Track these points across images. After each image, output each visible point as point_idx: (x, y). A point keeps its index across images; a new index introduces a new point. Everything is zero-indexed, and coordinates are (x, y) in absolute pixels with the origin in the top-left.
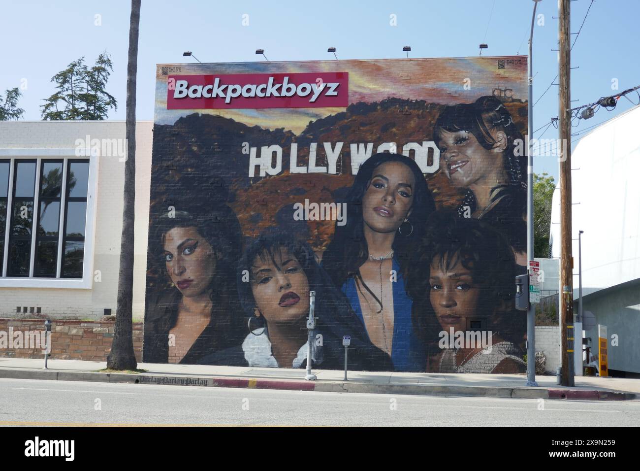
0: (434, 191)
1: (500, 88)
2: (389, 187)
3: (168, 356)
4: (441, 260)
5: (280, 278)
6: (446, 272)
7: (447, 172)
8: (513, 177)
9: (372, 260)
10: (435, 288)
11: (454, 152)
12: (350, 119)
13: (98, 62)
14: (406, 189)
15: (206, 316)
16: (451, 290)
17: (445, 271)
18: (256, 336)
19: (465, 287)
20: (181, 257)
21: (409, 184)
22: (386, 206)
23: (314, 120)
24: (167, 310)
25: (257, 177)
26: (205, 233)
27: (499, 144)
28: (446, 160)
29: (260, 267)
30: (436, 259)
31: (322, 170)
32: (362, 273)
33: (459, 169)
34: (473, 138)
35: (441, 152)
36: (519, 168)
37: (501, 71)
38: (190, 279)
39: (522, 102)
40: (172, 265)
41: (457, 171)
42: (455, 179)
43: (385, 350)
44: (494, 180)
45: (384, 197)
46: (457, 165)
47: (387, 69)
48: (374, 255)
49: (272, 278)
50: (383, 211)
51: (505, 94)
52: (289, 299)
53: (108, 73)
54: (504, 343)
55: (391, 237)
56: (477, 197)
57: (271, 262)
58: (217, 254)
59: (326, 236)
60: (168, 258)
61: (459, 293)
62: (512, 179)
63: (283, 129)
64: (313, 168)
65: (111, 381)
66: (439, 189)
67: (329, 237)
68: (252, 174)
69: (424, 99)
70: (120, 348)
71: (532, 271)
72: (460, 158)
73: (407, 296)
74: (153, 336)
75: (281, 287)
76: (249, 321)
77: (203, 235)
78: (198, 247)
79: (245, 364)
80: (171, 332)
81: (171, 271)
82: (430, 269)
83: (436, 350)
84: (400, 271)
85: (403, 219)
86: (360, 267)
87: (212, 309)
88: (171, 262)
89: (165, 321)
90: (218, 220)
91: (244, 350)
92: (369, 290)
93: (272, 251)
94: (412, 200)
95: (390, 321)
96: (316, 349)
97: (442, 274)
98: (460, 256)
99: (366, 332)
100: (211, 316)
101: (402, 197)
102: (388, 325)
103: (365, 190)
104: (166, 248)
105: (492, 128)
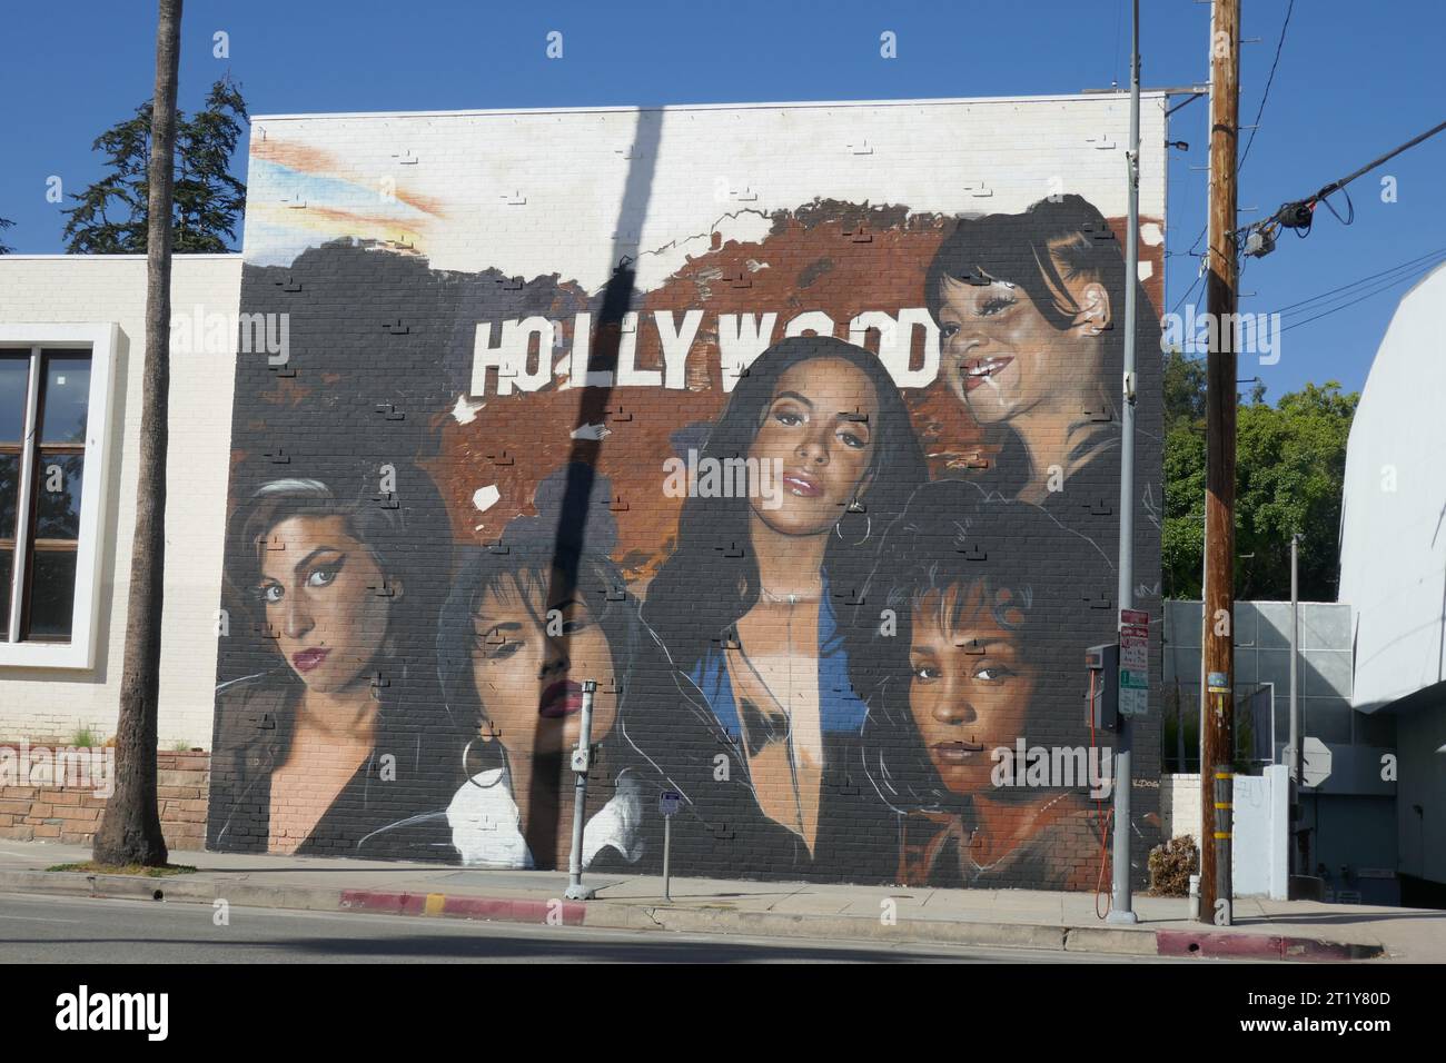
0: (926, 433)
2: (813, 423)
3: (267, 836)
4: (938, 604)
5: (543, 647)
6: (952, 634)
7: (958, 386)
9: (768, 604)
10: (923, 674)
11: (974, 336)
13: (212, 101)
14: (856, 427)
15: (361, 737)
16: (962, 680)
17: (948, 632)
18: (485, 790)
19: (999, 673)
20: (302, 592)
21: (863, 414)
22: (805, 471)
23: (633, 255)
24: (268, 723)
25: (491, 396)
26: (362, 534)
27: (1089, 315)
28: (958, 356)
29: (493, 619)
31: (650, 378)
32: (742, 636)
33: (987, 378)
34: (1026, 303)
35: (943, 336)
37: (1098, 133)
38: (324, 648)
40: (280, 614)
41: (984, 382)
42: (977, 404)
43: (797, 828)
44: (1074, 407)
45: (801, 446)
46: (984, 369)
47: (815, 128)
48: (775, 590)
49: (522, 645)
50: (799, 482)
52: (564, 698)
54: (1092, 813)
55: (817, 546)
56: (1030, 448)
57: (522, 605)
58: (391, 584)
60: (271, 595)
63: (556, 276)
64: (628, 374)
65: (96, 893)
66: (936, 428)
67: (663, 547)
68: (478, 388)
69: (904, 202)
70: (124, 813)
71: (1127, 635)
72: (992, 350)
73: (853, 695)
74: (233, 785)
75: (545, 669)
76: (466, 751)
77: (357, 537)
78: (344, 569)
79: (452, 857)
80: (276, 777)
81: (278, 626)
82: (910, 628)
83: (923, 830)
84: (838, 633)
85: (846, 501)
86: (738, 622)
87: (378, 720)
88: (279, 604)
89: (263, 749)
90: (394, 503)
91: (451, 824)
92: (760, 679)
93: (524, 579)
94: (870, 454)
95: (810, 754)
96: (626, 823)
97: (941, 639)
98: (986, 594)
99: (750, 783)
100: (374, 737)
101: (846, 447)
102: (804, 766)
103: (755, 430)
104: (268, 571)
105: (1073, 275)
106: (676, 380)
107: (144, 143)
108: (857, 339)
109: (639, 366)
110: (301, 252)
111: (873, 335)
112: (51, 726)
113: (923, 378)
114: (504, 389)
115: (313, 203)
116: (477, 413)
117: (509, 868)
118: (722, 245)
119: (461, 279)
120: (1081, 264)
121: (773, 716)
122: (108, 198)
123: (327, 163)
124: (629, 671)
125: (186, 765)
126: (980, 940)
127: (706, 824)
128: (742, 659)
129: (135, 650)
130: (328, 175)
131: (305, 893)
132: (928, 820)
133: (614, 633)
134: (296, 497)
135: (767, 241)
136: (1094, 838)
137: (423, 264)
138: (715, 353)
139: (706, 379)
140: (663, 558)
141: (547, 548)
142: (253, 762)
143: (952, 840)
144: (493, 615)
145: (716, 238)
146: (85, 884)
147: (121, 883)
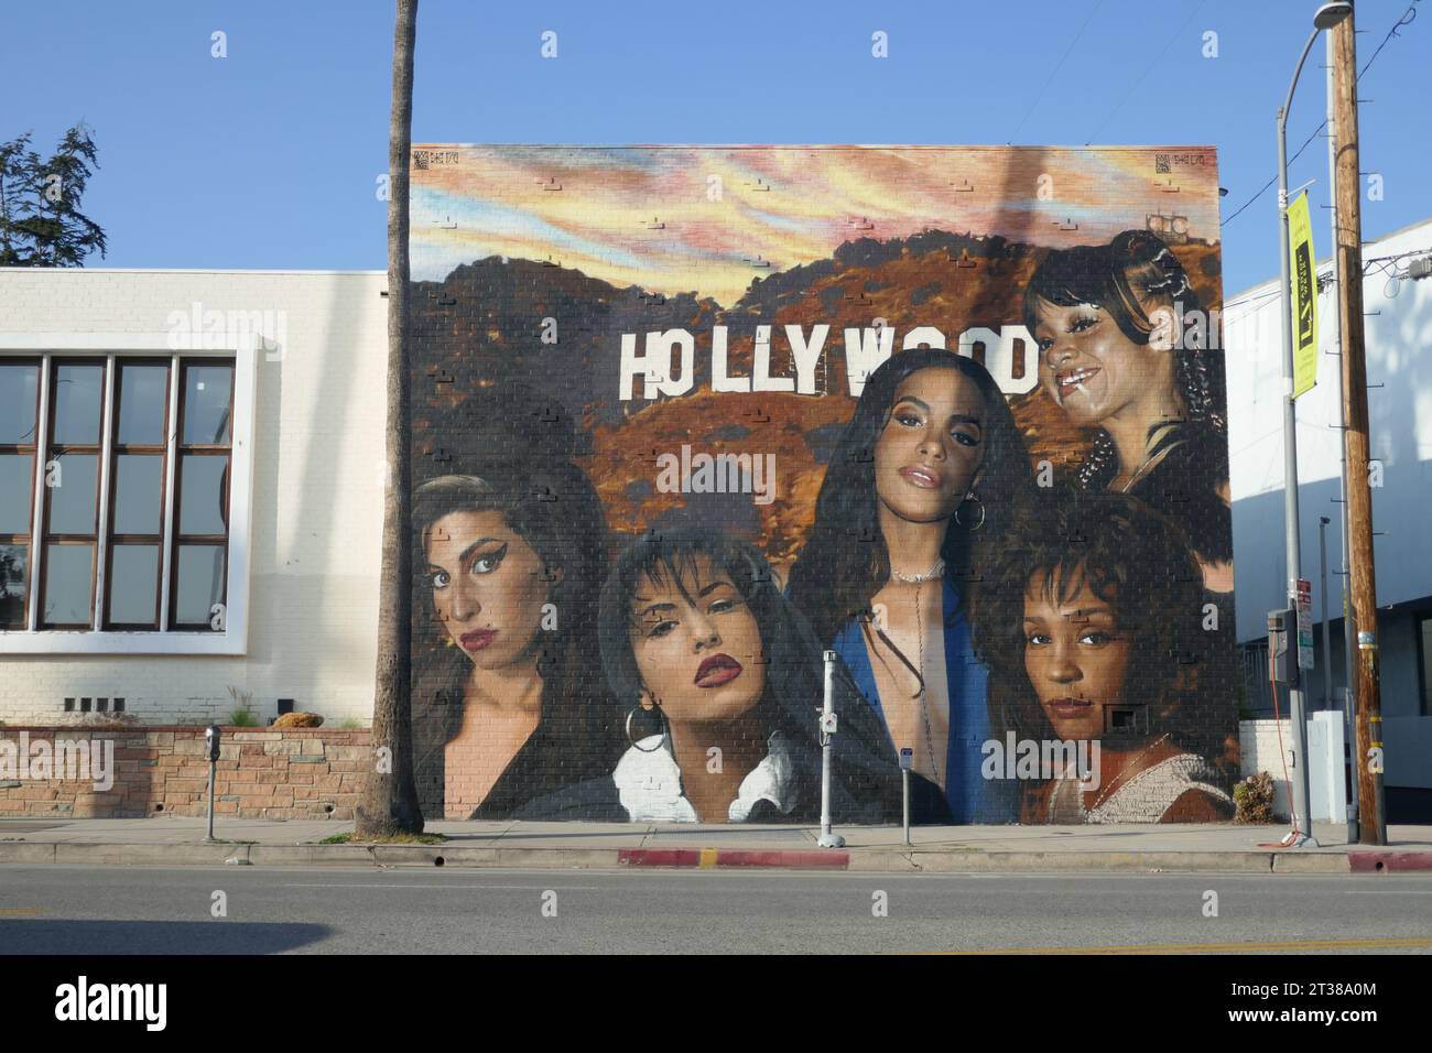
0: (1030, 432)
1: (1162, 213)
2: (931, 424)
3: (443, 803)
4: (1046, 581)
5: (697, 624)
6: (1059, 606)
7: (1054, 391)
8: (1193, 402)
9: (898, 583)
10: (1036, 641)
11: (1068, 350)
12: (843, 275)
13: (65, 146)
14: (969, 428)
15: (528, 710)
16: (1070, 645)
17: (1055, 604)
18: (647, 754)
19: (1100, 638)
20: (468, 577)
21: (974, 416)
22: (926, 465)
23: (763, 275)
24: (439, 700)
25: (638, 400)
26: (522, 525)
28: (1053, 367)
29: (649, 600)
30: (1037, 581)
31: (783, 385)
33: (1079, 386)
34: (1109, 321)
35: (1041, 349)
36: (1206, 385)
37: (1163, 179)
38: (490, 628)
39: (1208, 246)
40: (446, 598)
41: (1077, 389)
42: (1072, 407)
43: (931, 778)
44: (1155, 410)
45: (921, 444)
46: (1076, 378)
47: (920, 167)
48: (901, 570)
49: (678, 623)
50: (920, 475)
51: (1172, 228)
52: (716, 670)
53: (86, 171)
54: (1184, 756)
55: (936, 532)
56: (1120, 445)
57: (675, 589)
58: (551, 570)
59: (795, 530)
60: (438, 581)
61: (1085, 652)
62: (1191, 406)
63: (695, 293)
64: (764, 381)
65: (380, 862)
66: (1036, 429)
68: (626, 393)
69: (1001, 234)
70: (389, 786)
71: (1299, 601)
72: (1082, 361)
73: (976, 660)
75: (701, 644)
76: (629, 720)
77: (517, 529)
78: (507, 557)
79: (621, 815)
80: (449, 750)
81: (446, 611)
82: (1023, 601)
84: (960, 607)
85: (963, 492)
86: (873, 598)
87: (543, 696)
88: (445, 590)
89: (436, 724)
90: (552, 496)
91: (618, 785)
92: (894, 649)
93: (676, 564)
94: (982, 451)
95: (941, 713)
96: (779, 779)
97: (1050, 610)
98: (1087, 571)
99: (888, 740)
100: (540, 709)
101: (960, 446)
102: (936, 724)
103: (879, 431)
104: (434, 559)
105: (1148, 298)
106: (807, 385)
109: (772, 374)
110: (453, 269)
111: (979, 348)
112: (206, 709)
113: (1025, 385)
114: (650, 393)
115: (462, 224)
120: (1153, 289)
124: (776, 644)
125: (360, 741)
126: (1200, 867)
127: (850, 778)
133: (760, 610)
134: (455, 492)
138: (842, 364)
144: (647, 597)
146: (365, 854)
147: (402, 852)
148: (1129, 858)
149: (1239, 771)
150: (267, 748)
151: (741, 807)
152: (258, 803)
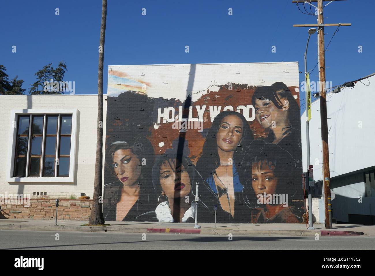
3: (116, 217)
4: (257, 165)
5: (174, 175)
7: (259, 120)
9: (222, 166)
10: (255, 179)
11: (262, 110)
13: (59, 66)
14: (239, 129)
15: (136, 196)
16: (263, 180)
17: (259, 171)
18: (163, 206)
19: (270, 179)
20: (122, 165)
21: (240, 126)
22: (229, 138)
23: (191, 94)
24: (115, 193)
25: (162, 123)
27: (285, 106)
28: (259, 114)
31: (196, 120)
32: (217, 172)
33: (265, 119)
34: (272, 104)
35: (256, 110)
38: (127, 177)
40: (118, 170)
42: (263, 124)
43: (230, 212)
44: (283, 124)
45: (228, 133)
46: (264, 117)
47: (228, 68)
48: (223, 163)
49: (170, 175)
50: (227, 140)
53: (64, 71)
54: (290, 207)
55: (232, 153)
56: (275, 133)
57: (170, 167)
58: (141, 163)
60: (115, 166)
61: (267, 182)
63: (175, 98)
64: (191, 119)
65: (92, 231)
66: (255, 129)
67: (199, 154)
68: (159, 122)
69: (247, 83)
70: (96, 213)
71: (310, 170)
72: (266, 113)
73: (240, 184)
74: (108, 207)
75: (176, 180)
76: (159, 198)
77: (134, 153)
78: (131, 160)
79: (156, 220)
80: (118, 205)
81: (117, 172)
82: (252, 170)
83: (256, 212)
84: (236, 171)
85: (238, 144)
86: (216, 169)
87: (139, 192)
88: (117, 168)
89: (115, 199)
90: (142, 146)
91: (156, 213)
92: (221, 181)
93: (170, 161)
94: (242, 135)
95: (232, 197)
96: (194, 212)
97: (258, 172)
98: (267, 163)
99: (219, 203)
100: (139, 195)
101: (237, 133)
102: (231, 199)
103: (218, 130)
104: (115, 161)
105: (282, 98)
106: (201, 120)
107: (45, 74)
108: (238, 111)
109: (193, 117)
110: (120, 94)
111: (242, 110)
112: (65, 195)
113: (252, 119)
114: (165, 122)
115: (122, 83)
116: (159, 127)
117: (169, 222)
118: (210, 92)
119: (155, 99)
120: (283, 96)
121: (224, 189)
122: (38, 85)
123: (125, 75)
124: (193, 180)
127: (211, 212)
128: (217, 177)
129: (97, 178)
130: (125, 78)
131: (139, 229)
132: (257, 209)
133: (190, 172)
134: (120, 145)
135: (219, 91)
136: (291, 212)
137: (147, 96)
138: (209, 114)
139: (207, 119)
140: (200, 156)
141: (175, 155)
142: (113, 201)
143: (262, 214)
144: (163, 169)
145: (208, 91)
146: (89, 229)
147: (97, 228)
148: (267, 232)
149: (304, 211)
150: (76, 204)
151: (185, 218)
152: (74, 217)
